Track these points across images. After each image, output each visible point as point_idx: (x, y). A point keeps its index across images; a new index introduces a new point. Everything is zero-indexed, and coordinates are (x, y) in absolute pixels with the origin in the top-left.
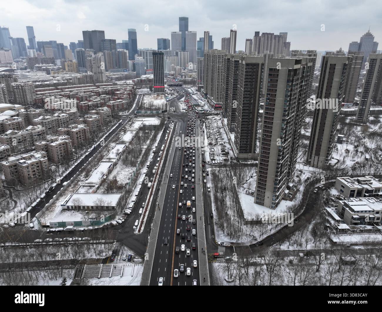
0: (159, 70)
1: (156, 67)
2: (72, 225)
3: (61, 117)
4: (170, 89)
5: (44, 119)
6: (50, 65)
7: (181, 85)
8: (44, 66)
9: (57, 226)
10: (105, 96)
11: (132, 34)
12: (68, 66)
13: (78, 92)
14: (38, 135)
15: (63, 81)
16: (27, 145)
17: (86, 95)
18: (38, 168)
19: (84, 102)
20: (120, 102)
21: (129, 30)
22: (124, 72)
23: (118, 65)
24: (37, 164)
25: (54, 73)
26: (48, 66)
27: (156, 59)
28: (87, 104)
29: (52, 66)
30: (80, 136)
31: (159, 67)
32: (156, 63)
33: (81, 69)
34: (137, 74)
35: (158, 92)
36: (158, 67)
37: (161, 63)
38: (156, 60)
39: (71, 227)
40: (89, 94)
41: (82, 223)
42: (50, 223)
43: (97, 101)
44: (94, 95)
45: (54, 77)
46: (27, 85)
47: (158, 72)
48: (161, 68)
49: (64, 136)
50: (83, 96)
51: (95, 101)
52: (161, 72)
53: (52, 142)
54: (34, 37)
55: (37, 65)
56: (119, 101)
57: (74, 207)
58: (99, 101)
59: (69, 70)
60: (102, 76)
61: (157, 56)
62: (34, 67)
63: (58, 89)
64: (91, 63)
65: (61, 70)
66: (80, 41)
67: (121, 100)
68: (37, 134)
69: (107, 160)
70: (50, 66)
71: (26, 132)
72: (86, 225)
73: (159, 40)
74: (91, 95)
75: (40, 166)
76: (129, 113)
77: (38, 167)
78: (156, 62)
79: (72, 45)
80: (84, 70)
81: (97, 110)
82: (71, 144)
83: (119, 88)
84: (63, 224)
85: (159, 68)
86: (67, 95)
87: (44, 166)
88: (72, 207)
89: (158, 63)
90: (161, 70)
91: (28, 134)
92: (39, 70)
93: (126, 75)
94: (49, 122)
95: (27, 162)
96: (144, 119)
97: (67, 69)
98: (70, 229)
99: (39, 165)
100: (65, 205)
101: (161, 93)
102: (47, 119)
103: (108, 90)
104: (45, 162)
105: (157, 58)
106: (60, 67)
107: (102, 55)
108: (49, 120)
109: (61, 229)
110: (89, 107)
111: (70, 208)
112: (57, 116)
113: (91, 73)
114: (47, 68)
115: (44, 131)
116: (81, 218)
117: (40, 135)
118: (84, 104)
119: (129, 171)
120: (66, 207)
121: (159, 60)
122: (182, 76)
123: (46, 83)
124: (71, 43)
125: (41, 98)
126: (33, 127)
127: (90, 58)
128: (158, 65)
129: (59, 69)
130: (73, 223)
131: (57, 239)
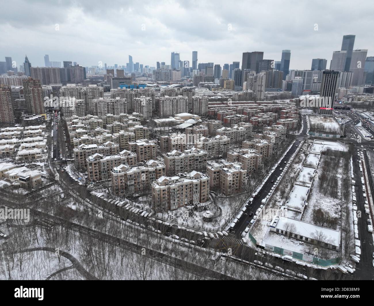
0: (330, 91)
1: (326, 87)
2: (290, 254)
3: (240, 130)
4: (336, 112)
5: (225, 130)
6: (211, 82)
7: (349, 109)
8: (206, 83)
9: (273, 250)
10: (271, 114)
11: (286, 56)
12: (227, 84)
13: (244, 108)
14: (224, 145)
15: (225, 97)
16: (214, 152)
17: (252, 111)
18: (237, 179)
19: (255, 118)
20: (290, 121)
21: (283, 51)
22: (277, 91)
23: (272, 84)
24: (237, 174)
25: (215, 90)
26: (209, 84)
27: (328, 78)
28: (257, 120)
29: (212, 84)
30: (263, 152)
31: (331, 87)
32: (327, 83)
33: (236, 87)
34: (292, 94)
35: (325, 114)
36: (329, 87)
37: (333, 83)
38: (328, 80)
39: (290, 257)
40: (255, 110)
41: (302, 257)
42: (266, 244)
43: (266, 118)
44: (260, 112)
45: (215, 93)
46: (204, 99)
47: (328, 92)
48: (333, 89)
49: (252, 150)
50: (251, 112)
51: (265, 118)
52: (332, 93)
53: (243, 154)
54: (197, 60)
55: (201, 83)
56: (289, 119)
57: (284, 232)
58: (268, 118)
59: (227, 87)
60: (261, 94)
61: (330, 75)
62: (199, 84)
63: (224, 104)
64: (252, 82)
65: (220, 87)
66: (235, 62)
67: (292, 119)
68: (223, 143)
69: (301, 184)
70: (211, 84)
71: (215, 140)
72: (307, 260)
73: (314, 61)
74: (257, 111)
75: (239, 177)
76: (299, 133)
77: (237, 177)
78: (327, 81)
79: (226, 66)
80: (239, 88)
81: (273, 127)
82: (260, 159)
83: (281, 106)
84: (280, 251)
85: (331, 89)
86: (235, 109)
87: (243, 178)
88: (282, 231)
89: (329, 83)
90: (332, 91)
91: (217, 142)
92: (202, 87)
93: (282, 95)
94: (229, 133)
95: (230, 170)
96: (323, 143)
97: (225, 87)
98: (289, 259)
99: (239, 175)
100: (274, 227)
101: (329, 115)
102: (228, 130)
103: (272, 108)
104: (244, 174)
105: (330, 78)
106: (219, 85)
107: (265, 74)
108: (230, 132)
109: (278, 255)
110: (259, 123)
111: (280, 232)
112: (236, 129)
113: (251, 91)
114: (208, 85)
115: (229, 141)
116: (301, 250)
117: (225, 145)
118: (254, 119)
119: (330, 202)
120: (275, 230)
121: (332, 80)
122: (348, 99)
123: (212, 98)
124: (225, 64)
125: (214, 110)
126: (220, 137)
127: (252, 77)
128: (329, 85)
129: (218, 86)
130: (292, 253)
131: (278, 267)
